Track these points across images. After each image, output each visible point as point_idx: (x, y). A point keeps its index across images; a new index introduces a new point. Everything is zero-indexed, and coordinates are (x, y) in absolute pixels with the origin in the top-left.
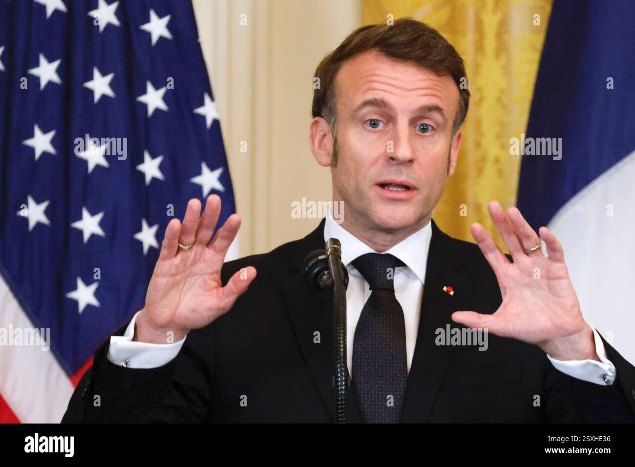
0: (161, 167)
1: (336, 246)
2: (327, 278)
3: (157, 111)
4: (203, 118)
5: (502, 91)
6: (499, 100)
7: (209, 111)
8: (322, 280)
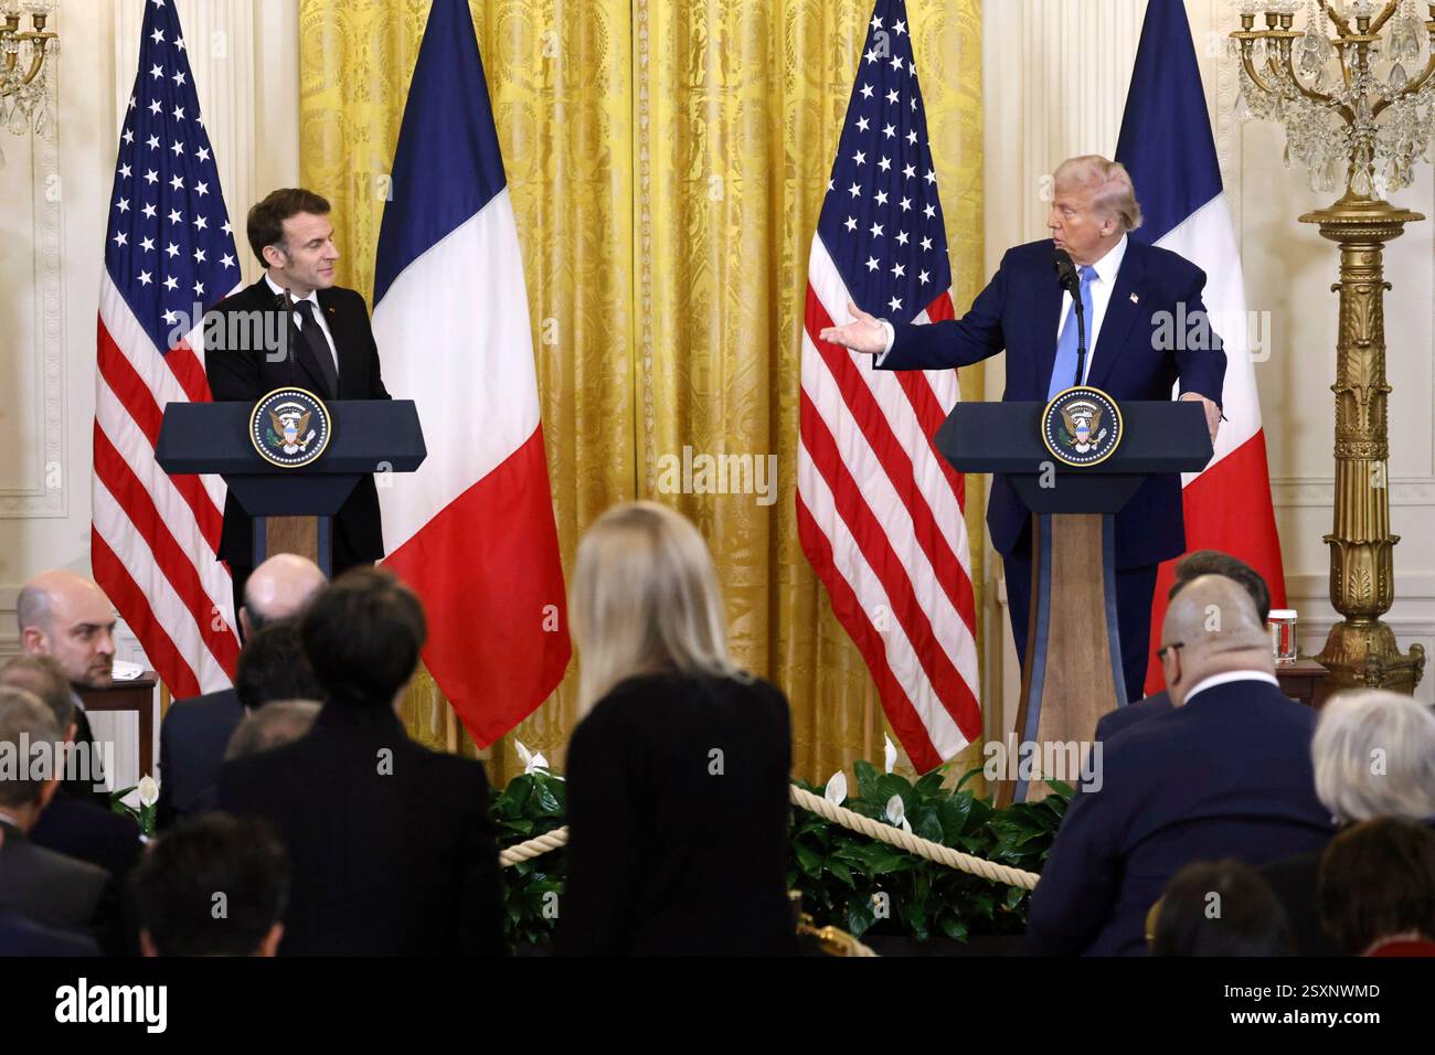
0: (205, 255)
3: (202, 228)
4: (224, 231)
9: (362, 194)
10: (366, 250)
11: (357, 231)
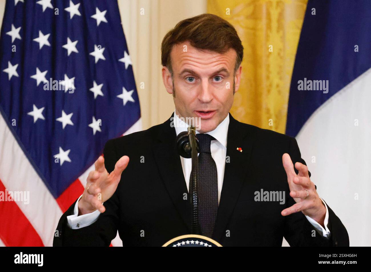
0: (102, 90)
1: (193, 130)
2: (188, 146)
3: (100, 60)
4: (123, 64)
5: (280, 50)
6: (279, 54)
7: (126, 60)
8: (186, 147)
9: (274, 25)
10: (278, 86)
11: (268, 66)
